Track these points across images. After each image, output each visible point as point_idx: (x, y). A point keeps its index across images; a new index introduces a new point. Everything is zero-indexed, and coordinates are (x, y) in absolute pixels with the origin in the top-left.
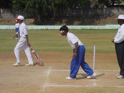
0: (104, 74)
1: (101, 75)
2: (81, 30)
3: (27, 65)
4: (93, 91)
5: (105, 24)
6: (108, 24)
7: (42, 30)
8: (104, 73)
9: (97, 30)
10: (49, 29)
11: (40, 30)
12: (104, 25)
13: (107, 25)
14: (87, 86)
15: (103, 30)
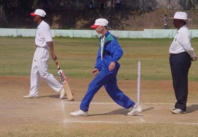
0: (153, 108)
1: (149, 109)
2: (92, 38)
3: (27, 96)
4: (141, 127)
5: (141, 27)
6: (147, 27)
7: (9, 37)
8: (153, 106)
9: (126, 39)
10: (23, 35)
11: (5, 37)
12: (140, 30)
13: (144, 30)
14: (131, 122)
15: (138, 39)
